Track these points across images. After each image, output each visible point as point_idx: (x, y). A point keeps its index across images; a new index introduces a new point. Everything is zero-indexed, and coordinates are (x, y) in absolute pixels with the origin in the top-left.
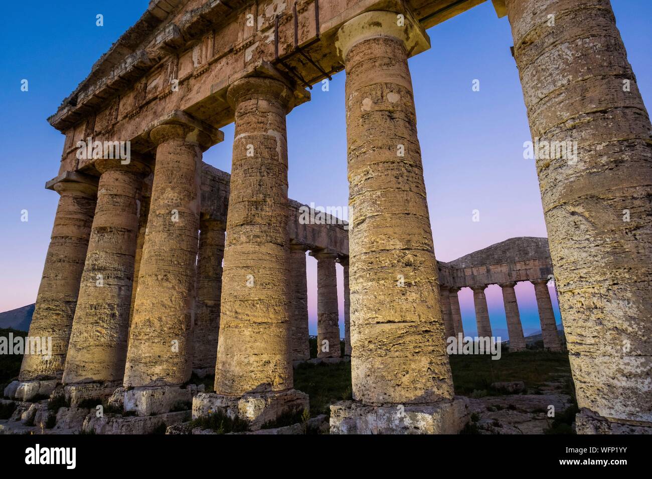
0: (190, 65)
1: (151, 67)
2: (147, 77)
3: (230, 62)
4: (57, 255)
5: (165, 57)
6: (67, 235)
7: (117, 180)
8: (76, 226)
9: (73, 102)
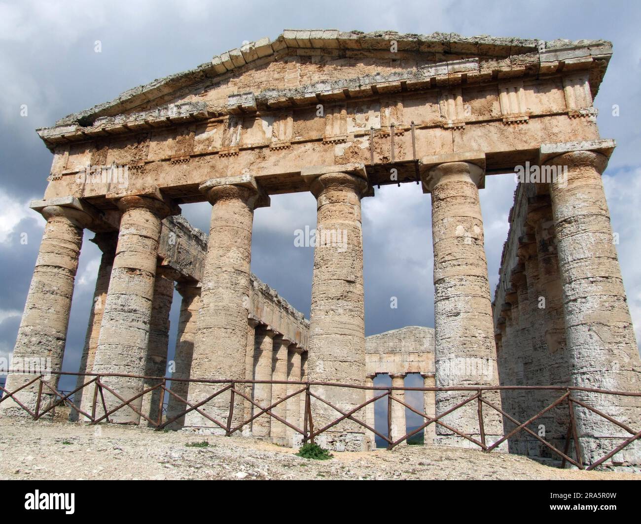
0: (260, 134)
1: (207, 119)
2: (197, 126)
3: (318, 149)
4: (50, 286)
5: (226, 115)
6: (61, 265)
7: (147, 221)
8: (69, 257)
9: (86, 122)
